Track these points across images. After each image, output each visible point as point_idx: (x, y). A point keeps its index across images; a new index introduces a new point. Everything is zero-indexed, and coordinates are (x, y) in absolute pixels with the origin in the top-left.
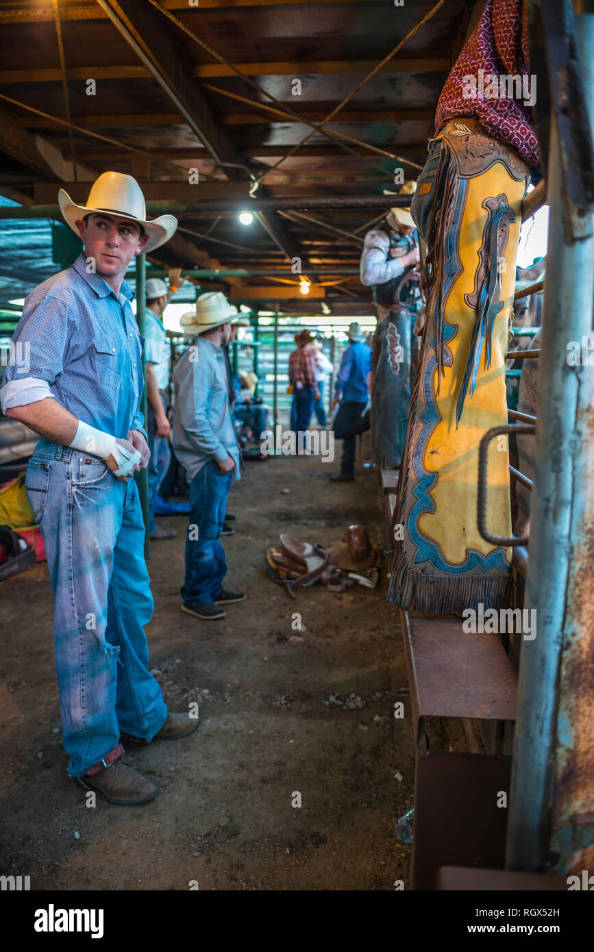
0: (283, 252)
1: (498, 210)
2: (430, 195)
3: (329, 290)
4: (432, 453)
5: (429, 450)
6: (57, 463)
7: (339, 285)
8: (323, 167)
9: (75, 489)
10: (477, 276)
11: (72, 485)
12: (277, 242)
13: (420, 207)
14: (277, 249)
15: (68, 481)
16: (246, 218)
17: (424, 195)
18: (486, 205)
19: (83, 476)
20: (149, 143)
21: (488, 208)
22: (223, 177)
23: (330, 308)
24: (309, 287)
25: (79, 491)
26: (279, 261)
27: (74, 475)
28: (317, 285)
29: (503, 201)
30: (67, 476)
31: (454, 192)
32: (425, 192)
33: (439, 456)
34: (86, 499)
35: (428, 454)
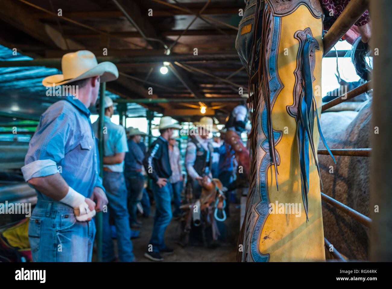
0: (189, 91)
1: (306, 40)
2: (251, 33)
3: (216, 111)
4: (265, 238)
5: (263, 236)
6: (47, 219)
7: (222, 108)
8: (207, 42)
9: (58, 234)
10: (295, 92)
11: (57, 231)
12: (185, 85)
13: (244, 43)
14: (186, 89)
15: (54, 229)
16: (164, 70)
17: (246, 34)
18: (297, 36)
19: (63, 225)
20: (108, 28)
21: (298, 39)
22: (150, 48)
23: (219, 120)
24: (206, 109)
25: (61, 234)
26: (187, 95)
27: (57, 225)
28: (210, 108)
29: (309, 33)
30: (53, 226)
31: (271, 27)
32: (246, 32)
33: (270, 240)
34: (66, 238)
35: (262, 240)
